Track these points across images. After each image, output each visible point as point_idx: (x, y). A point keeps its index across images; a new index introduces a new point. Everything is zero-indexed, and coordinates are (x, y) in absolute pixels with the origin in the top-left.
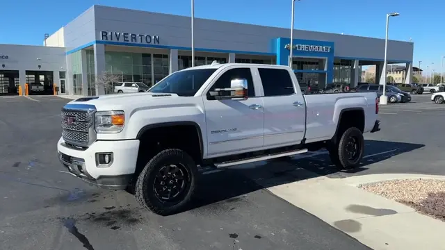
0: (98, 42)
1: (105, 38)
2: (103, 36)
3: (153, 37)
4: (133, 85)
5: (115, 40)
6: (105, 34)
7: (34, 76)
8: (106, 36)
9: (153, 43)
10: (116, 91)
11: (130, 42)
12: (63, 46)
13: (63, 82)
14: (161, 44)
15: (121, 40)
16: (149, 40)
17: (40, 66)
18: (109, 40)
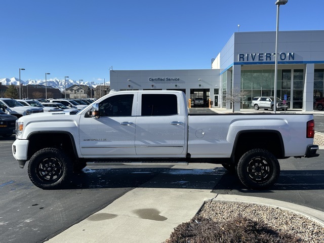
0: (235, 64)
1: (242, 59)
2: (240, 57)
3: (288, 54)
4: (268, 99)
5: (251, 60)
6: (242, 56)
7: (202, 93)
8: (243, 58)
9: (287, 60)
10: (253, 105)
11: (265, 61)
12: (219, 68)
13: (216, 98)
14: (295, 60)
15: (257, 60)
16: (283, 58)
17: (200, 85)
18: (246, 61)
